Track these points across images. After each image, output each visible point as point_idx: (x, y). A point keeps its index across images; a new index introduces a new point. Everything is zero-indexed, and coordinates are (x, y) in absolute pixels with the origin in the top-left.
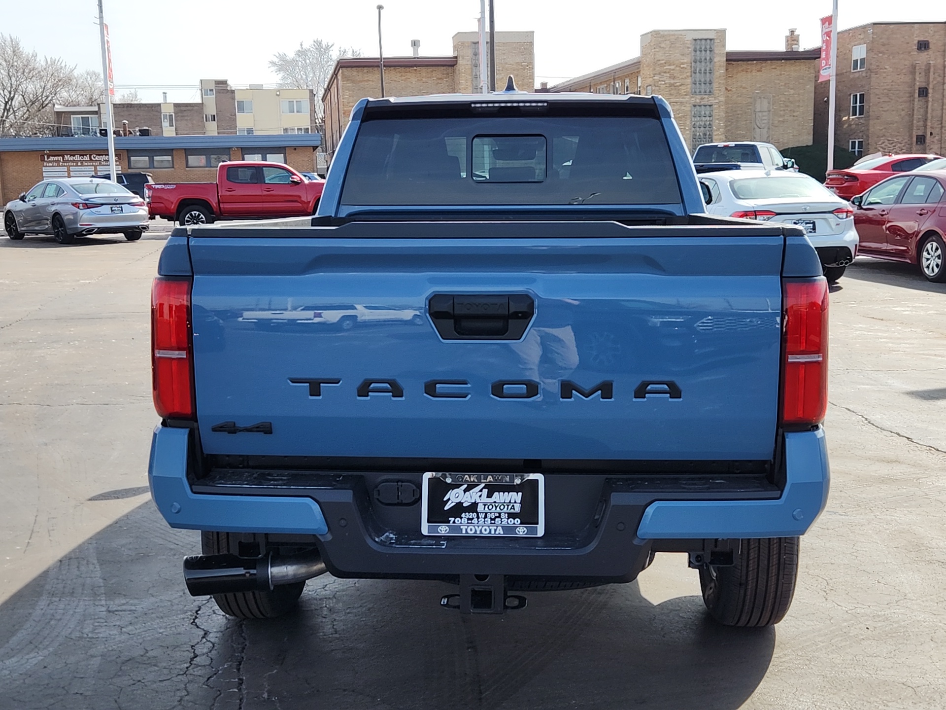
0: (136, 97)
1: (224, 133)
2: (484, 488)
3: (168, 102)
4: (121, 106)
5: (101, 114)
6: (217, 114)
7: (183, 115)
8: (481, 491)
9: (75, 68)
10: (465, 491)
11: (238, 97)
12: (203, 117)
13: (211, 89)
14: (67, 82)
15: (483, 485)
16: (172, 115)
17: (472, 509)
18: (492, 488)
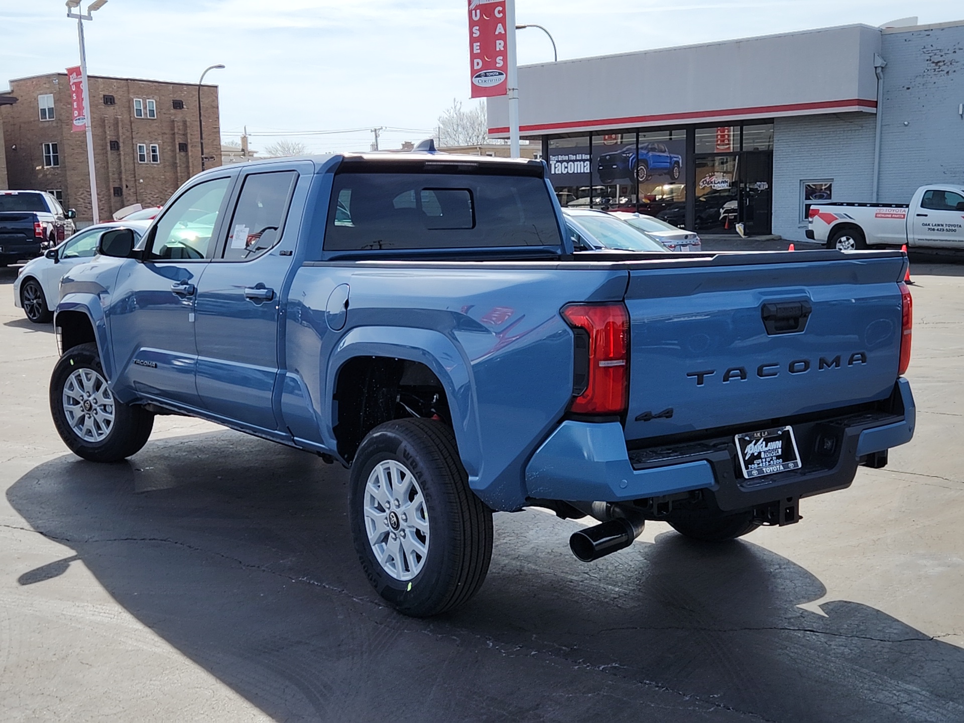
2: (763, 441)
8: (762, 443)
10: (755, 444)
15: (762, 439)
17: (759, 456)
18: (767, 441)
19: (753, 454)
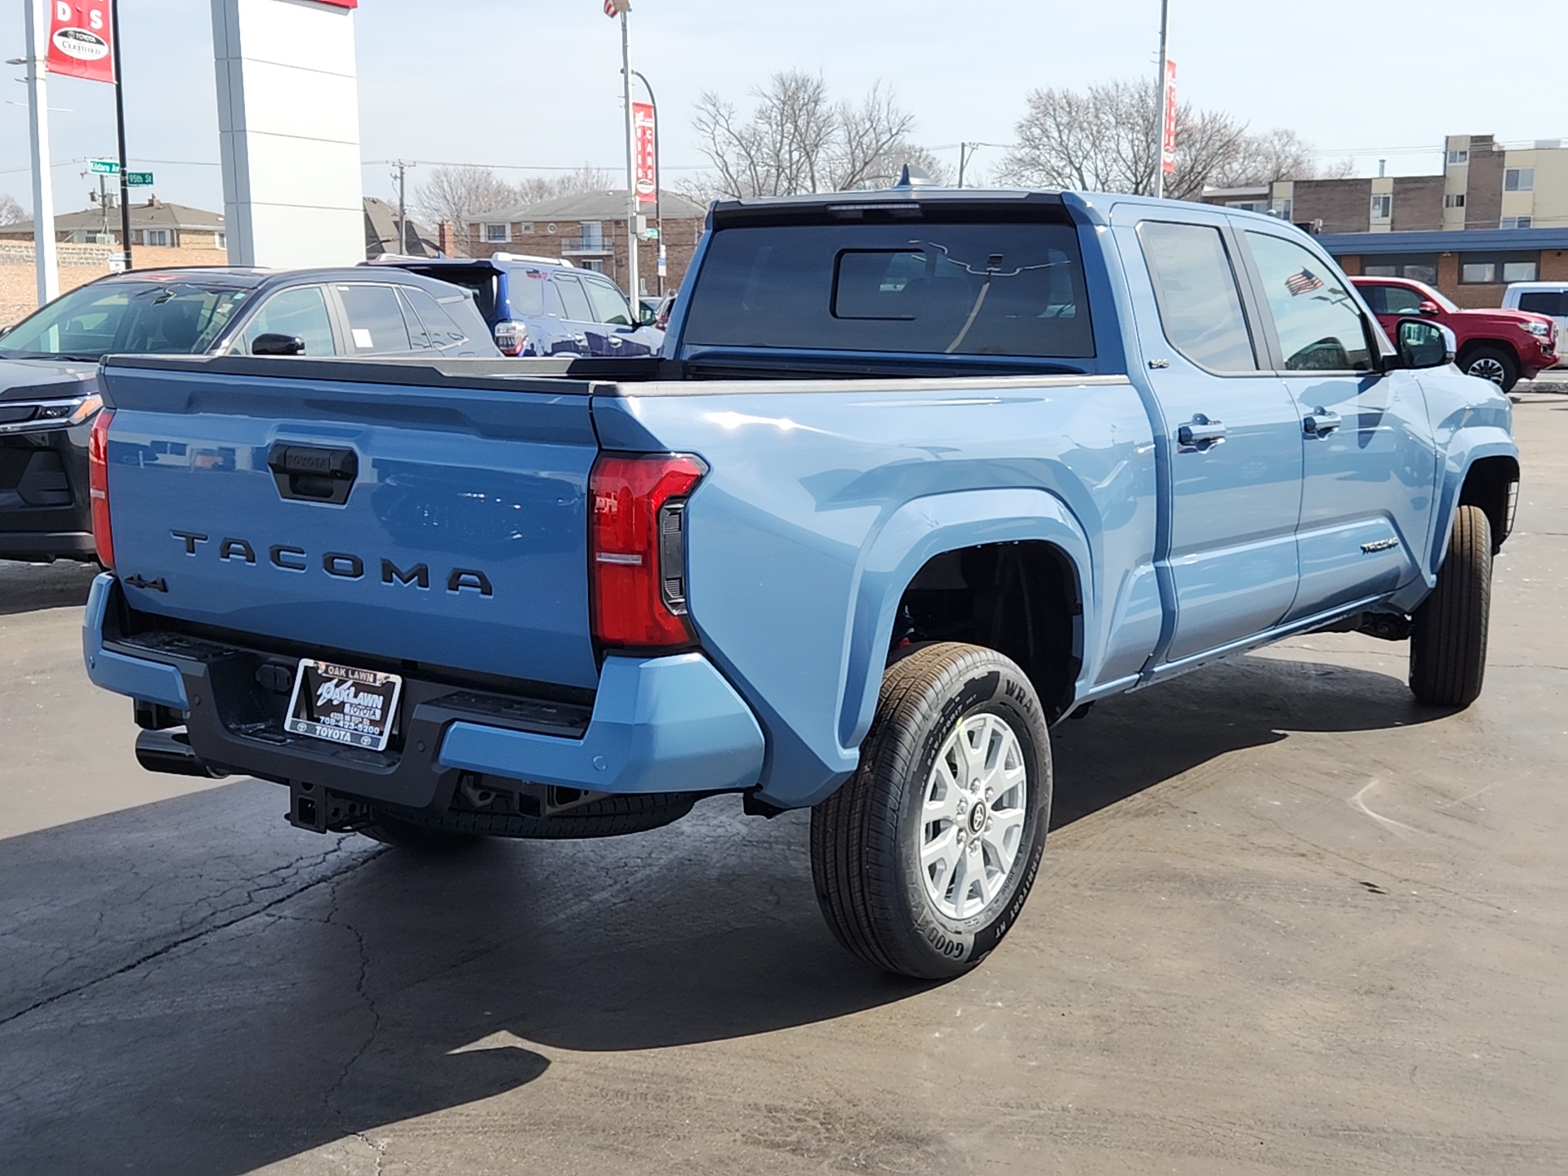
0: (1351, 168)
1: (1477, 226)
2: (352, 685)
3: (1385, 175)
4: (1306, 184)
5: (1272, 198)
6: (1468, 193)
7: (1408, 196)
8: (349, 689)
9: (1247, 126)
11: (1509, 163)
12: (1441, 200)
13: (1463, 150)
14: (1229, 147)
15: (350, 682)
16: (1388, 198)
17: (340, 708)
18: (360, 688)
19: (330, 701)
